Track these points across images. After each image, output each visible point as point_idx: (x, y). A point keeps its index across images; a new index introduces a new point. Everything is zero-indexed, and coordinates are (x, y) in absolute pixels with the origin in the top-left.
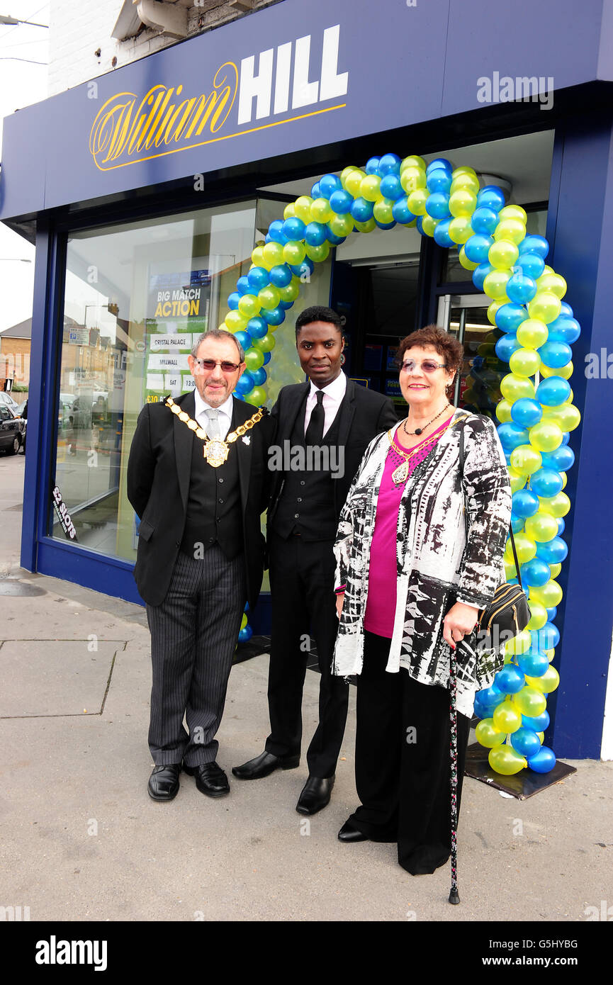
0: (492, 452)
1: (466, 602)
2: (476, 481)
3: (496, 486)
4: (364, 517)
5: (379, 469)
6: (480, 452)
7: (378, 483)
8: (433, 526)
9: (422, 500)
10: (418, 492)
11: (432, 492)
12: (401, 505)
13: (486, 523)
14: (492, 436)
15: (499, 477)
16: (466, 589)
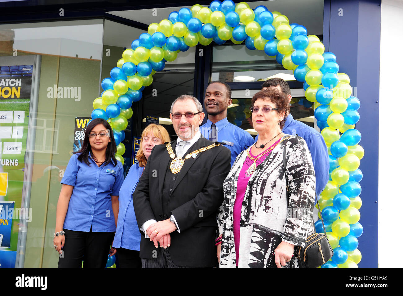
0: (302, 155)
1: (286, 241)
2: (293, 171)
3: (305, 174)
4: (230, 194)
5: (239, 167)
6: (295, 155)
7: (237, 175)
8: (265, 196)
9: (259, 182)
10: (257, 178)
11: (265, 177)
12: (247, 186)
13: (299, 195)
14: (303, 147)
15: (307, 169)
16: (286, 233)
